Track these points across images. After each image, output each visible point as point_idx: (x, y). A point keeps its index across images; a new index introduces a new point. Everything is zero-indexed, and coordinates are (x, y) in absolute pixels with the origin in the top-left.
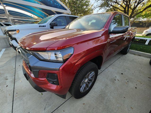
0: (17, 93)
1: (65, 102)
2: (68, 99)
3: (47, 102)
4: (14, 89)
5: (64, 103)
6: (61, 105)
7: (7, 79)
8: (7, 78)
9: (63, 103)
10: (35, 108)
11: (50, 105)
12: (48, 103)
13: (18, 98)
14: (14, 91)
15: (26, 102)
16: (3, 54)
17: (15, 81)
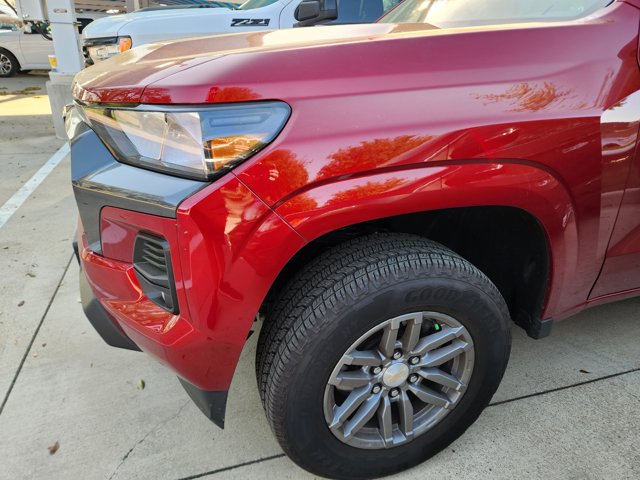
0: (44, 345)
1: (236, 467)
2: (262, 460)
3: (149, 430)
4: (40, 325)
5: (230, 468)
6: (212, 473)
7: (32, 276)
8: (34, 271)
9: (222, 467)
10: (87, 435)
11: (158, 451)
12: (150, 438)
13: (41, 365)
14: (36, 333)
15: (63, 396)
16: (58, 165)
17: (57, 290)
